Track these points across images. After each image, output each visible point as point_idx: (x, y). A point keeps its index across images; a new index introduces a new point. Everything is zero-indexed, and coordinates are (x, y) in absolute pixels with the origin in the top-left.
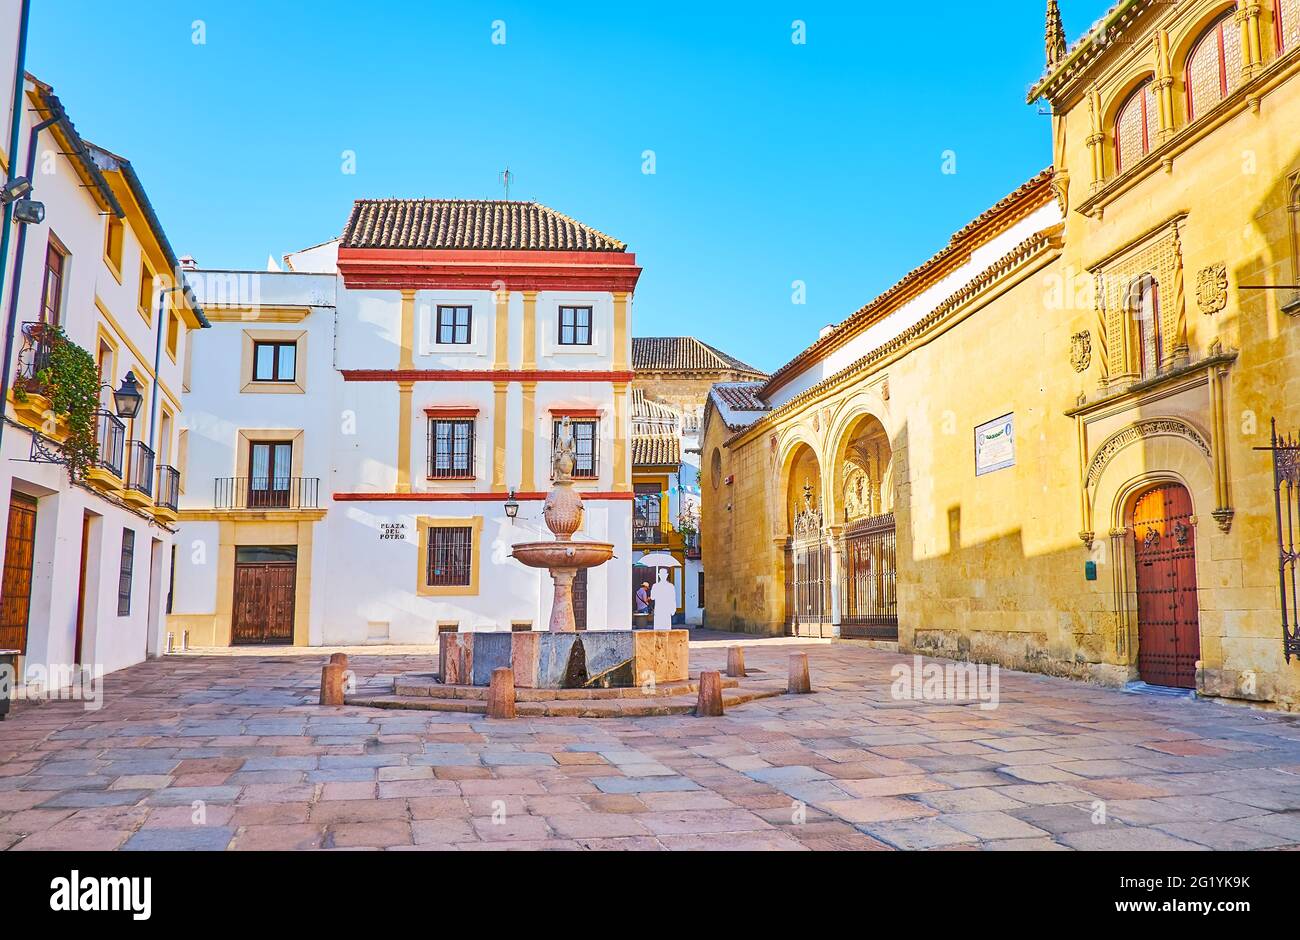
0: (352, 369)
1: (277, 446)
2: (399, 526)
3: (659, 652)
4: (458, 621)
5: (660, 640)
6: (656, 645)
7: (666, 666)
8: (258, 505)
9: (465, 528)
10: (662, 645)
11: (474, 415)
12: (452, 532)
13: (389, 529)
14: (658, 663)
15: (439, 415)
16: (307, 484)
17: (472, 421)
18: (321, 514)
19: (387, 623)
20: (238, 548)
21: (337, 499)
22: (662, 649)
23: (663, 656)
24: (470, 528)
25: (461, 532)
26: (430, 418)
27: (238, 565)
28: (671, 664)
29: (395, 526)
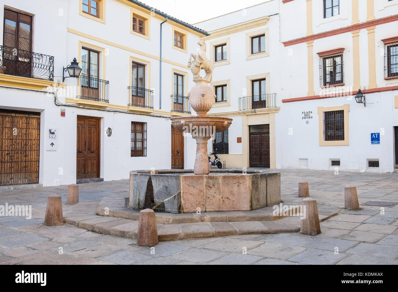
0: (287, 40)
1: (262, 81)
2: (310, 112)
3: (210, 190)
4: (340, 159)
5: (211, 181)
6: (206, 185)
7: (220, 200)
8: (256, 108)
9: (341, 111)
10: (214, 185)
11: (342, 51)
12: (334, 113)
13: (306, 114)
14: (209, 198)
15: (325, 55)
16: (271, 96)
17: (342, 55)
18: (277, 110)
19: (307, 159)
20: (250, 126)
21: (284, 102)
22: (213, 188)
23: (215, 193)
24: (343, 111)
25: (339, 113)
26: (321, 57)
27: (250, 134)
28: (226, 199)
29: (308, 113)
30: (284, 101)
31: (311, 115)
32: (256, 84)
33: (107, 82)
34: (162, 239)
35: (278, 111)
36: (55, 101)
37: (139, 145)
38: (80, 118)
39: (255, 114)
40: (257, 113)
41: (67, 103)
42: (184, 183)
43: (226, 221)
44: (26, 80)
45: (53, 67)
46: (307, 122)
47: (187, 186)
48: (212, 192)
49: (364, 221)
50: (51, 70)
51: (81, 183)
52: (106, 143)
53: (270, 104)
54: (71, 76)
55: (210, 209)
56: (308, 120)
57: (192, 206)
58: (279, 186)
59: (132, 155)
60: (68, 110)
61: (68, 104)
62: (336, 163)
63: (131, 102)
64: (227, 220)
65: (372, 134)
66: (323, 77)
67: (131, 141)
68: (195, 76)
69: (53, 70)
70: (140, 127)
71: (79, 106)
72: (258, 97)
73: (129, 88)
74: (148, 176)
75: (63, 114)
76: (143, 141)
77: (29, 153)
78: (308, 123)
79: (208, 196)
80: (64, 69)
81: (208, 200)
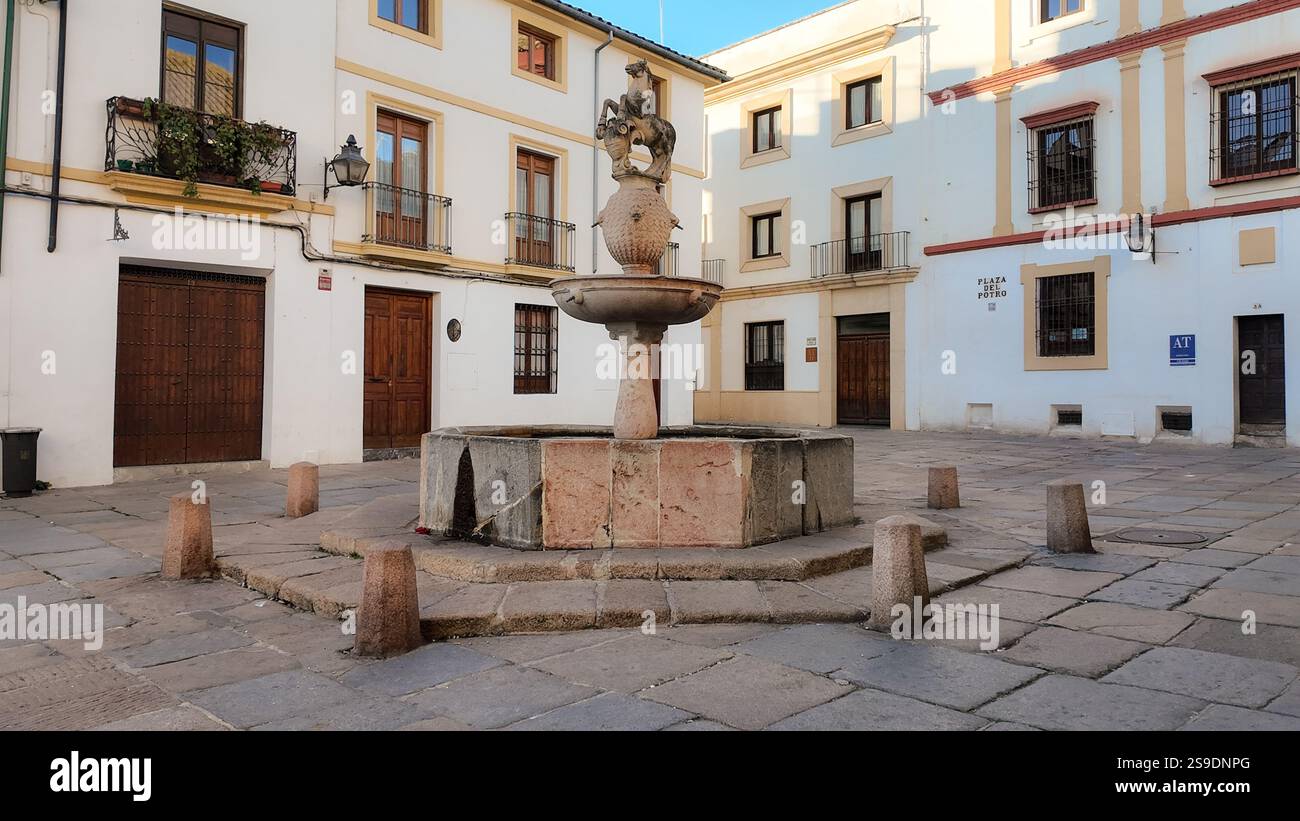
0: (939, 87)
1: (871, 200)
2: (1000, 280)
3: (626, 485)
4: (1081, 406)
5: (628, 459)
6: (616, 470)
7: (654, 514)
8: (856, 270)
9: (1086, 274)
10: (637, 470)
11: (1090, 111)
12: (1068, 282)
13: (989, 285)
14: (623, 505)
15: (1043, 122)
16: (896, 239)
17: (1092, 121)
18: (910, 273)
19: (991, 405)
20: (839, 319)
21: (928, 254)
22: (637, 478)
23: (642, 492)
24: (1092, 274)
25: (1079, 281)
26: (1032, 129)
27: (840, 338)
28: (673, 511)
29: (995, 281)
30: (930, 252)
31: (1002, 286)
32: (858, 210)
33: (449, 202)
34: (433, 632)
35: (914, 276)
36: (303, 250)
37: (538, 364)
38: (371, 291)
39: (854, 286)
40: (858, 284)
41: (336, 253)
42: (549, 462)
43: (657, 579)
44: (222, 193)
45: (295, 160)
46: (992, 307)
47: (559, 472)
48: (631, 489)
49: (1093, 592)
50: (291, 166)
51: (377, 459)
52: (446, 356)
53: (893, 259)
54: (343, 183)
55: (625, 539)
56: (994, 299)
57: (573, 530)
58: (850, 477)
59: (518, 390)
60: (338, 272)
61: (340, 255)
62: (1070, 416)
63: (513, 255)
64: (660, 574)
65: (1173, 339)
66: (1037, 183)
67: (516, 354)
68: (616, 164)
69: (294, 170)
70: (539, 319)
71: (370, 261)
72: (861, 241)
73: (508, 216)
74: (462, 442)
75: (325, 283)
76: (549, 354)
77: (235, 383)
78: (994, 309)
79: (622, 501)
80: (327, 166)
81: (621, 513)
